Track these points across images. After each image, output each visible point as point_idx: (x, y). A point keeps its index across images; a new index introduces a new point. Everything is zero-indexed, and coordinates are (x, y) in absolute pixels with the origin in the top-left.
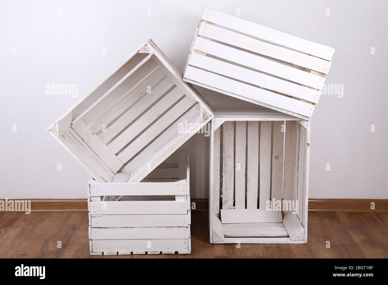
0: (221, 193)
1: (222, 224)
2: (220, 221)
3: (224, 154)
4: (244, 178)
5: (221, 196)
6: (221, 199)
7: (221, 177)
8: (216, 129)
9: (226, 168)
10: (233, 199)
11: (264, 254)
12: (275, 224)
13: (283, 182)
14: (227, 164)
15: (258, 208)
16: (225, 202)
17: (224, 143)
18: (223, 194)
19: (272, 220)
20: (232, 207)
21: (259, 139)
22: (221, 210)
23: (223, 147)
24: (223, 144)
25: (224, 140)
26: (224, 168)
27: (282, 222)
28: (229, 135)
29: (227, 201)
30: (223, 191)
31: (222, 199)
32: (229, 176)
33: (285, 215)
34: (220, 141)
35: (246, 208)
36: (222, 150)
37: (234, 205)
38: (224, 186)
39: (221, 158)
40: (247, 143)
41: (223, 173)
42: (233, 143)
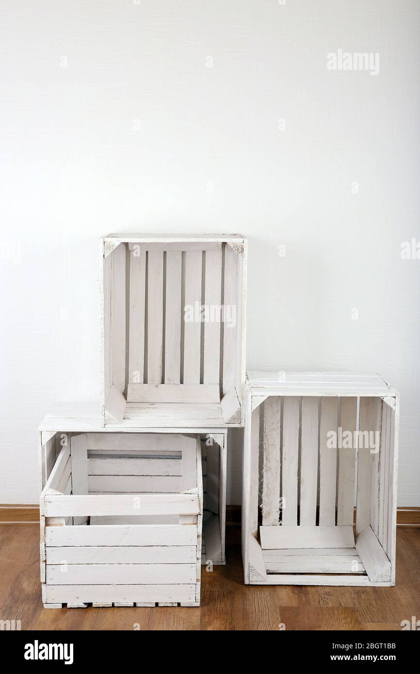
0: (260, 501)
1: (262, 549)
2: (259, 545)
3: (265, 441)
4: (296, 477)
5: (261, 506)
6: (260, 510)
7: (261, 477)
8: (254, 407)
9: (268, 462)
10: (279, 510)
11: (355, 604)
12: (344, 550)
13: (356, 484)
14: (270, 457)
15: (317, 524)
16: (266, 515)
17: (265, 424)
18: (263, 502)
19: (339, 545)
20: (278, 523)
21: (319, 420)
22: (260, 527)
23: (264, 431)
24: (264, 426)
25: (265, 419)
26: (265, 462)
27: (355, 548)
28: (273, 413)
29: (269, 513)
30: (264, 498)
31: (262, 510)
32: (272, 475)
33: (359, 537)
34: (260, 421)
35: (299, 524)
36: (263, 436)
37: (281, 518)
38: (265, 490)
39: (261, 447)
40: (301, 425)
41: (264, 471)
42: (280, 425)
